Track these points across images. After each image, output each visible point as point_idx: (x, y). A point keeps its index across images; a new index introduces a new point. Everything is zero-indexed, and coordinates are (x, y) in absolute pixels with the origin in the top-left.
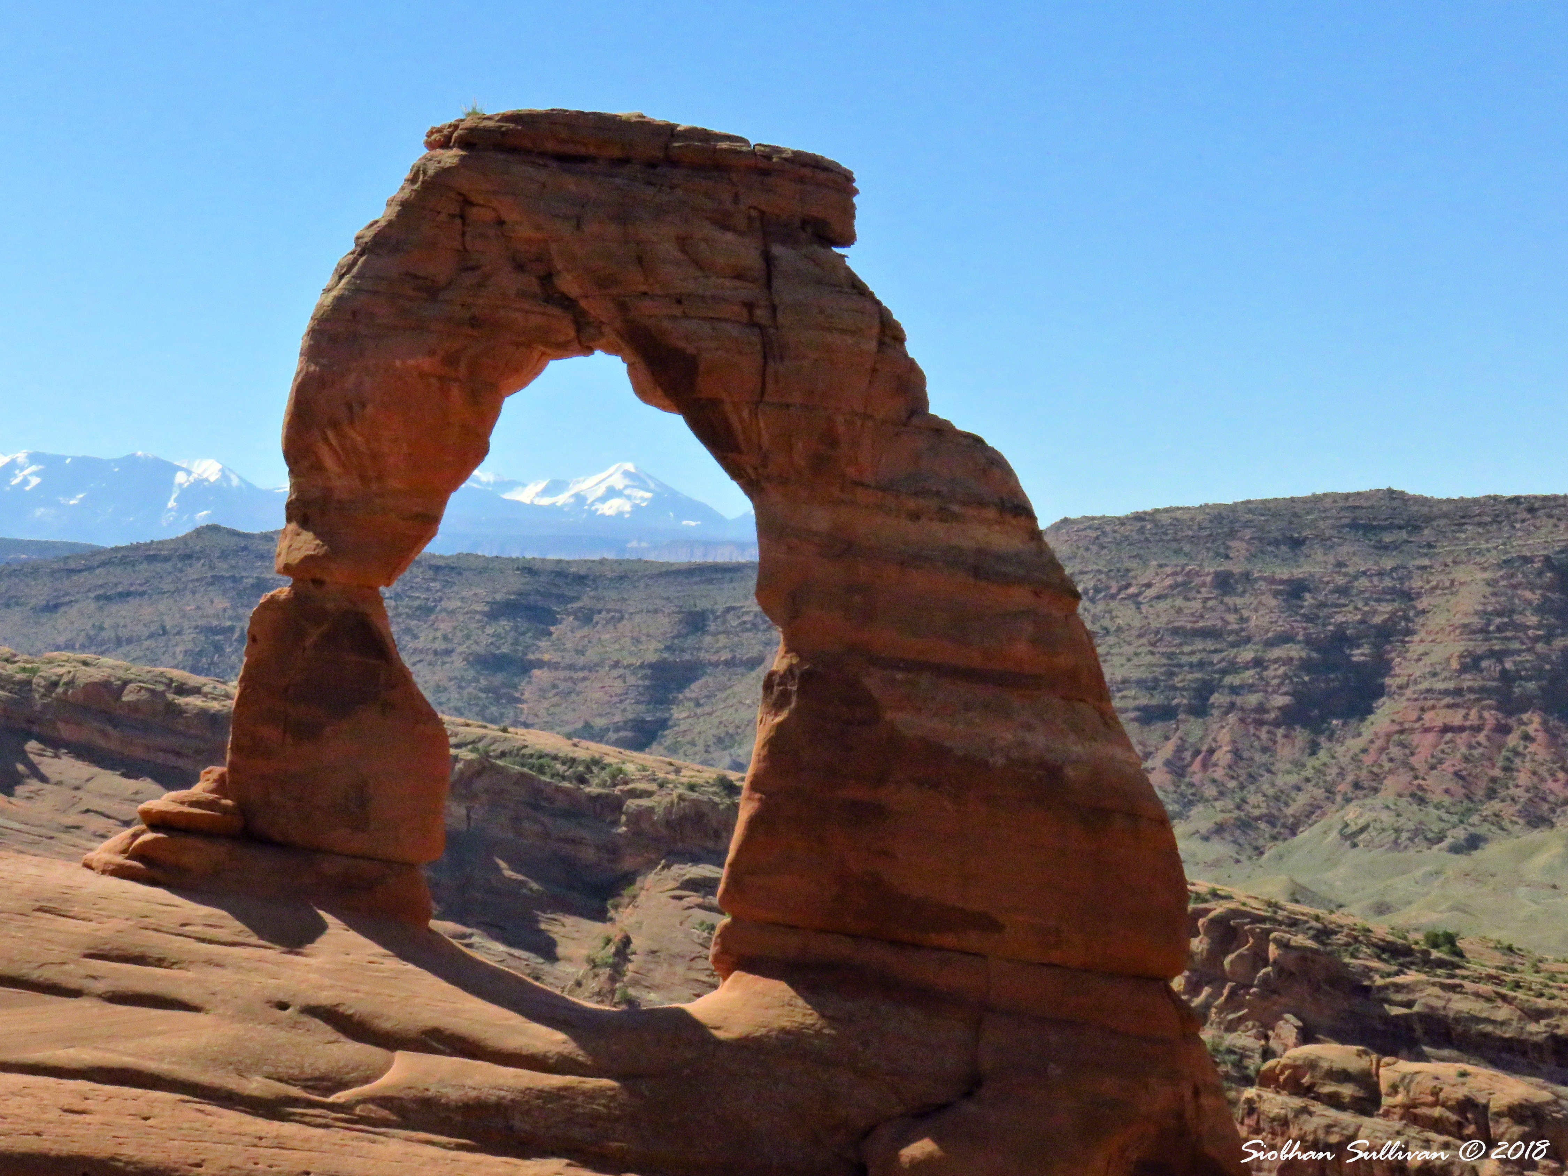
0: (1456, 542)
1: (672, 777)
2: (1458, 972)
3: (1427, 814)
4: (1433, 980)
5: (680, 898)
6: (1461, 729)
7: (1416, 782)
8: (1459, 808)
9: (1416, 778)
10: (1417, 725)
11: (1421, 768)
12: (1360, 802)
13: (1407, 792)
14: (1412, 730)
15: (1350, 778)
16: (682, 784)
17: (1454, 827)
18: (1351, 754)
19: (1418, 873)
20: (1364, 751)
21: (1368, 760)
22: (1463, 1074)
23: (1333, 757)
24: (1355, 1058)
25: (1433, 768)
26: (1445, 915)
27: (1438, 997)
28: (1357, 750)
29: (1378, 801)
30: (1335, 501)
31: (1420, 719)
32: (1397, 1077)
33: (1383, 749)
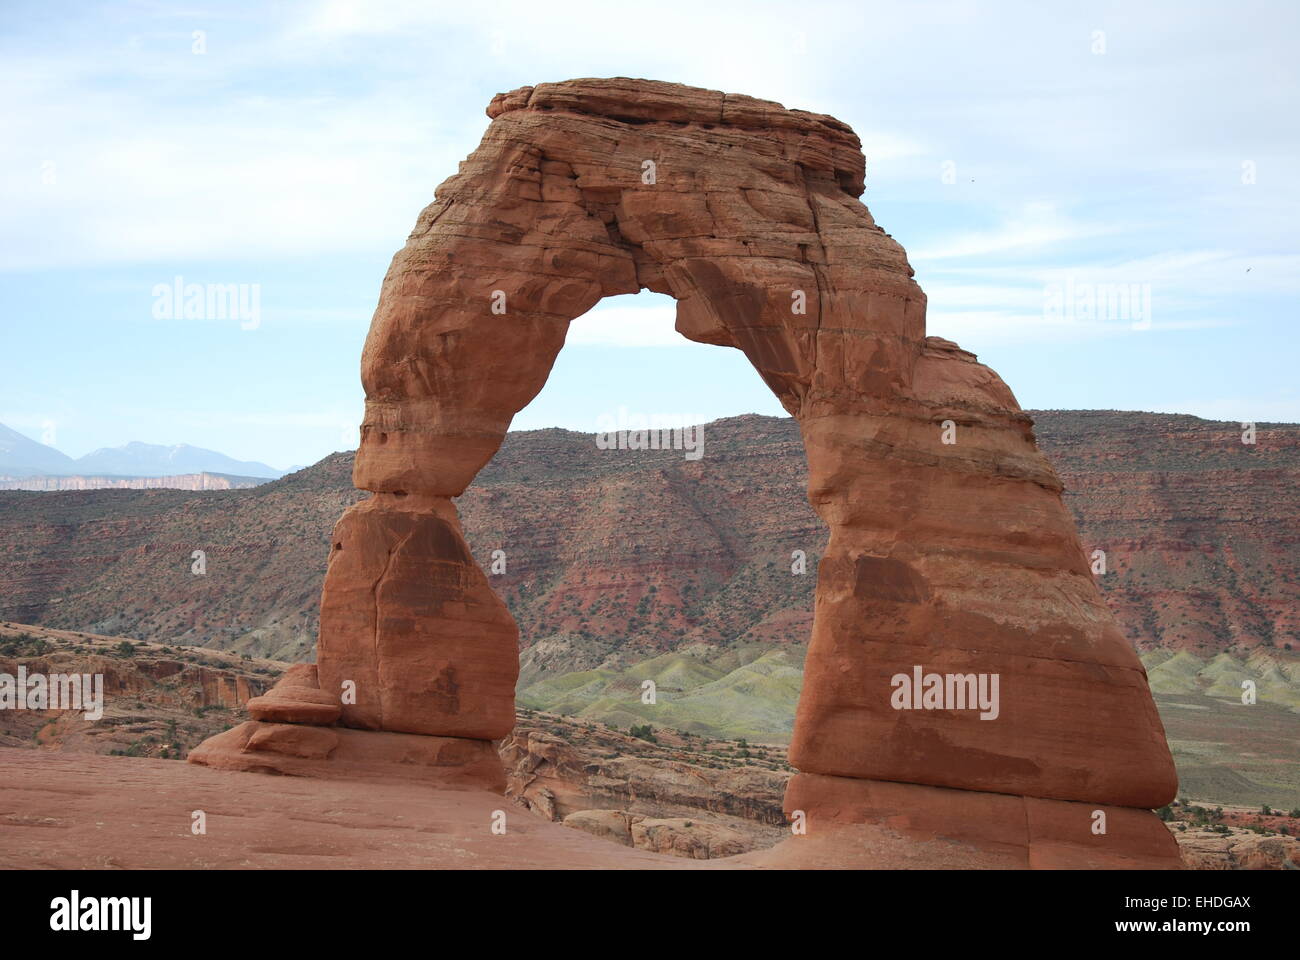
0: (602, 462)
1: (86, 645)
2: (656, 753)
3: (592, 645)
4: (640, 759)
5: (94, 734)
6: (611, 586)
7: (583, 624)
8: (613, 640)
9: (583, 621)
10: (581, 585)
11: (586, 615)
12: (546, 639)
13: (577, 631)
14: (578, 590)
15: (539, 623)
16: (94, 650)
17: (610, 653)
18: (539, 605)
19: (589, 686)
20: (547, 603)
21: (550, 610)
22: (688, 825)
23: (526, 609)
24: (613, 819)
25: (594, 613)
26: (612, 713)
27: (644, 771)
28: (542, 603)
29: (559, 638)
30: (520, 437)
31: (583, 580)
32: (643, 830)
33: (561, 603)
